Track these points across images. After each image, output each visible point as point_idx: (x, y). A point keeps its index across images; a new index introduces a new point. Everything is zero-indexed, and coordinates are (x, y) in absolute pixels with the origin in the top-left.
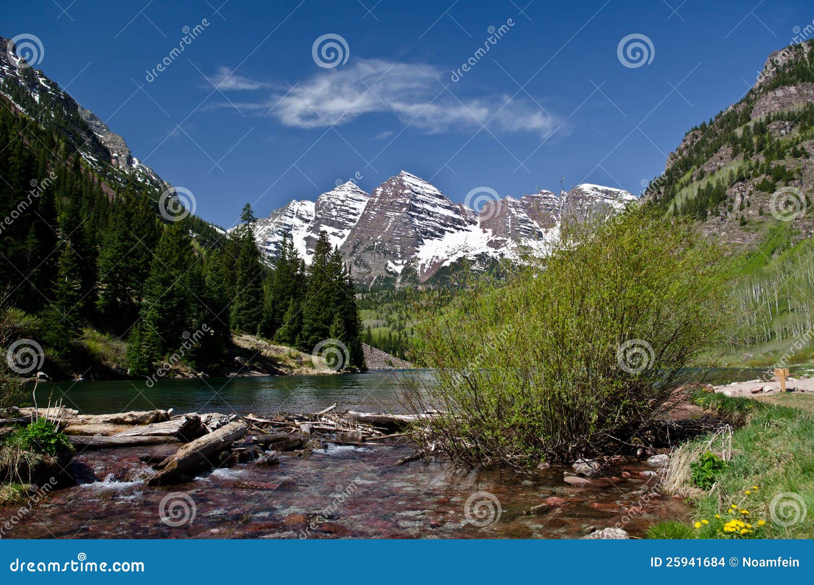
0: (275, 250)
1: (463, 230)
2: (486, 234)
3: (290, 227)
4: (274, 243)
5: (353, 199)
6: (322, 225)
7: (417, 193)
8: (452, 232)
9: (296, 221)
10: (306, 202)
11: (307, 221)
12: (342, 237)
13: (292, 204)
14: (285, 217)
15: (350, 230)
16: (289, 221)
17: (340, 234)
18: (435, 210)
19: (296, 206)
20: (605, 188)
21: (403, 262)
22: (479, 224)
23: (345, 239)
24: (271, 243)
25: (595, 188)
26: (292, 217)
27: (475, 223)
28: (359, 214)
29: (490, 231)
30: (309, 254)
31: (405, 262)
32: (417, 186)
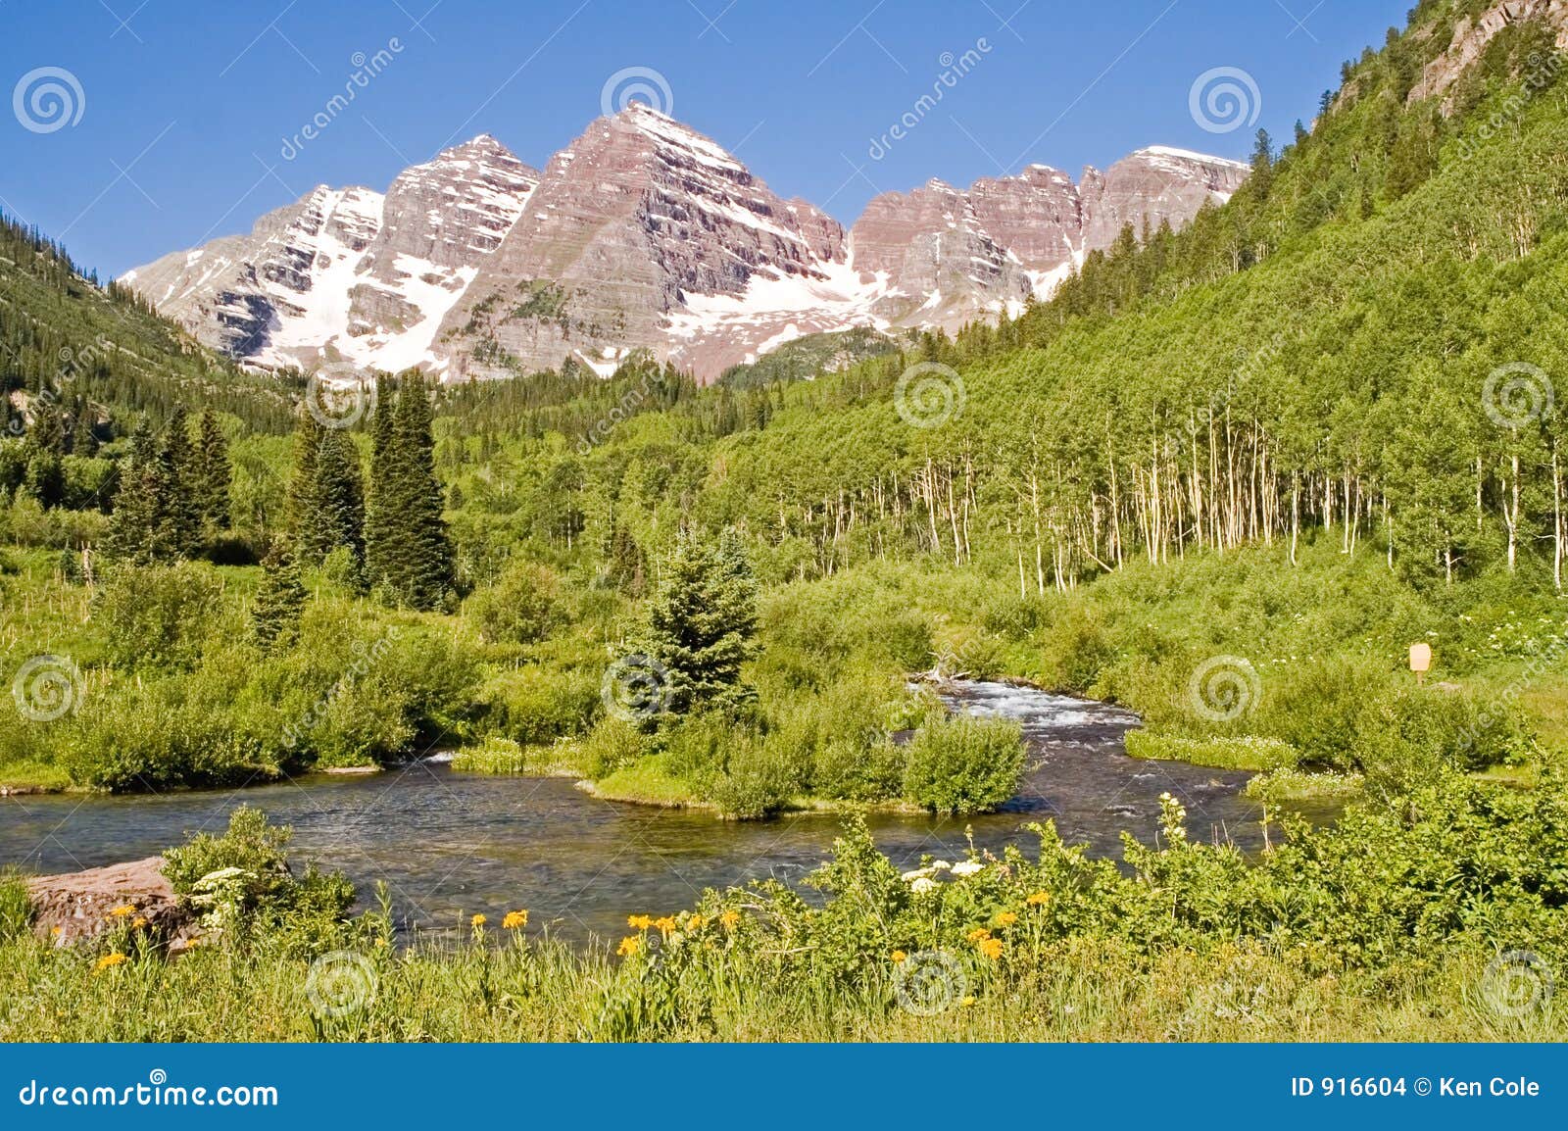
0: (250, 317)
1: (805, 273)
2: (870, 288)
3: (306, 259)
4: (249, 299)
5: (491, 183)
6: (400, 255)
7: (670, 162)
8: (775, 278)
9: (325, 243)
10: (360, 192)
11: (358, 245)
12: (451, 287)
13: (316, 195)
14: (292, 231)
15: (477, 270)
16: (302, 241)
17: (449, 280)
18: (724, 211)
19: (329, 201)
20: (1207, 158)
21: (618, 354)
22: (850, 261)
23: (460, 293)
24: (239, 298)
25: (1184, 159)
26: (314, 233)
27: (840, 258)
28: (507, 224)
29: (882, 276)
30: (355, 335)
31: (625, 353)
32: (672, 143)
